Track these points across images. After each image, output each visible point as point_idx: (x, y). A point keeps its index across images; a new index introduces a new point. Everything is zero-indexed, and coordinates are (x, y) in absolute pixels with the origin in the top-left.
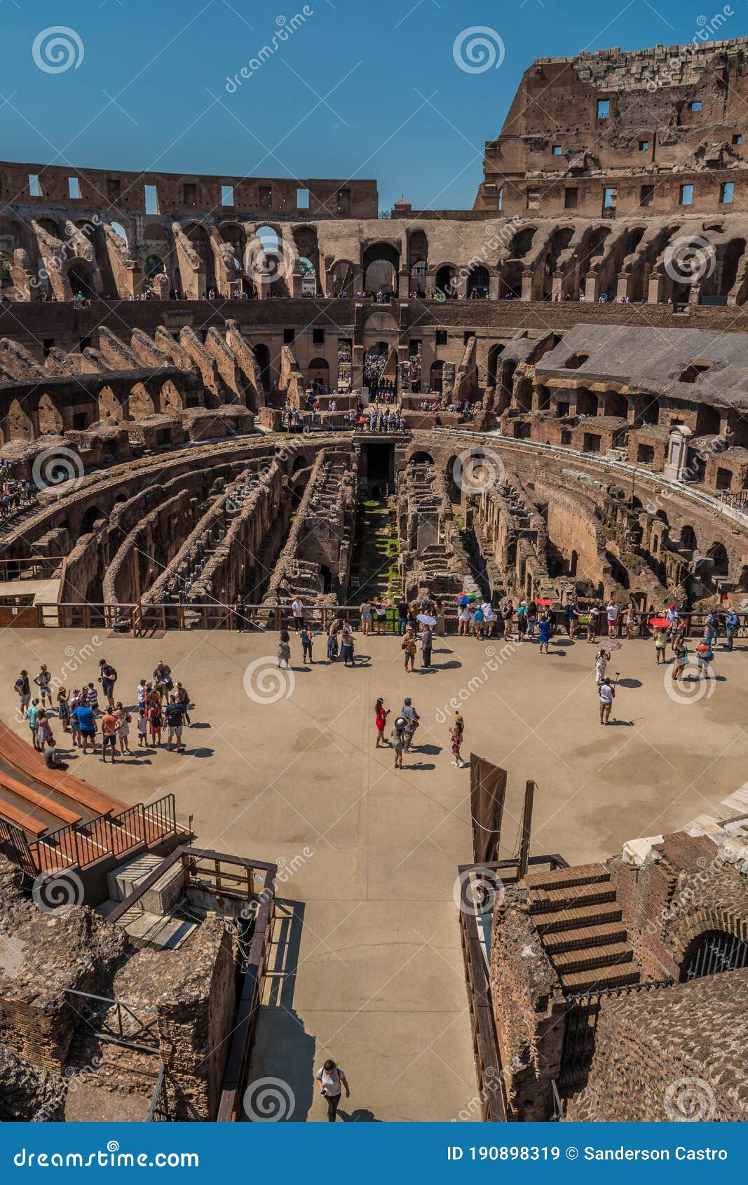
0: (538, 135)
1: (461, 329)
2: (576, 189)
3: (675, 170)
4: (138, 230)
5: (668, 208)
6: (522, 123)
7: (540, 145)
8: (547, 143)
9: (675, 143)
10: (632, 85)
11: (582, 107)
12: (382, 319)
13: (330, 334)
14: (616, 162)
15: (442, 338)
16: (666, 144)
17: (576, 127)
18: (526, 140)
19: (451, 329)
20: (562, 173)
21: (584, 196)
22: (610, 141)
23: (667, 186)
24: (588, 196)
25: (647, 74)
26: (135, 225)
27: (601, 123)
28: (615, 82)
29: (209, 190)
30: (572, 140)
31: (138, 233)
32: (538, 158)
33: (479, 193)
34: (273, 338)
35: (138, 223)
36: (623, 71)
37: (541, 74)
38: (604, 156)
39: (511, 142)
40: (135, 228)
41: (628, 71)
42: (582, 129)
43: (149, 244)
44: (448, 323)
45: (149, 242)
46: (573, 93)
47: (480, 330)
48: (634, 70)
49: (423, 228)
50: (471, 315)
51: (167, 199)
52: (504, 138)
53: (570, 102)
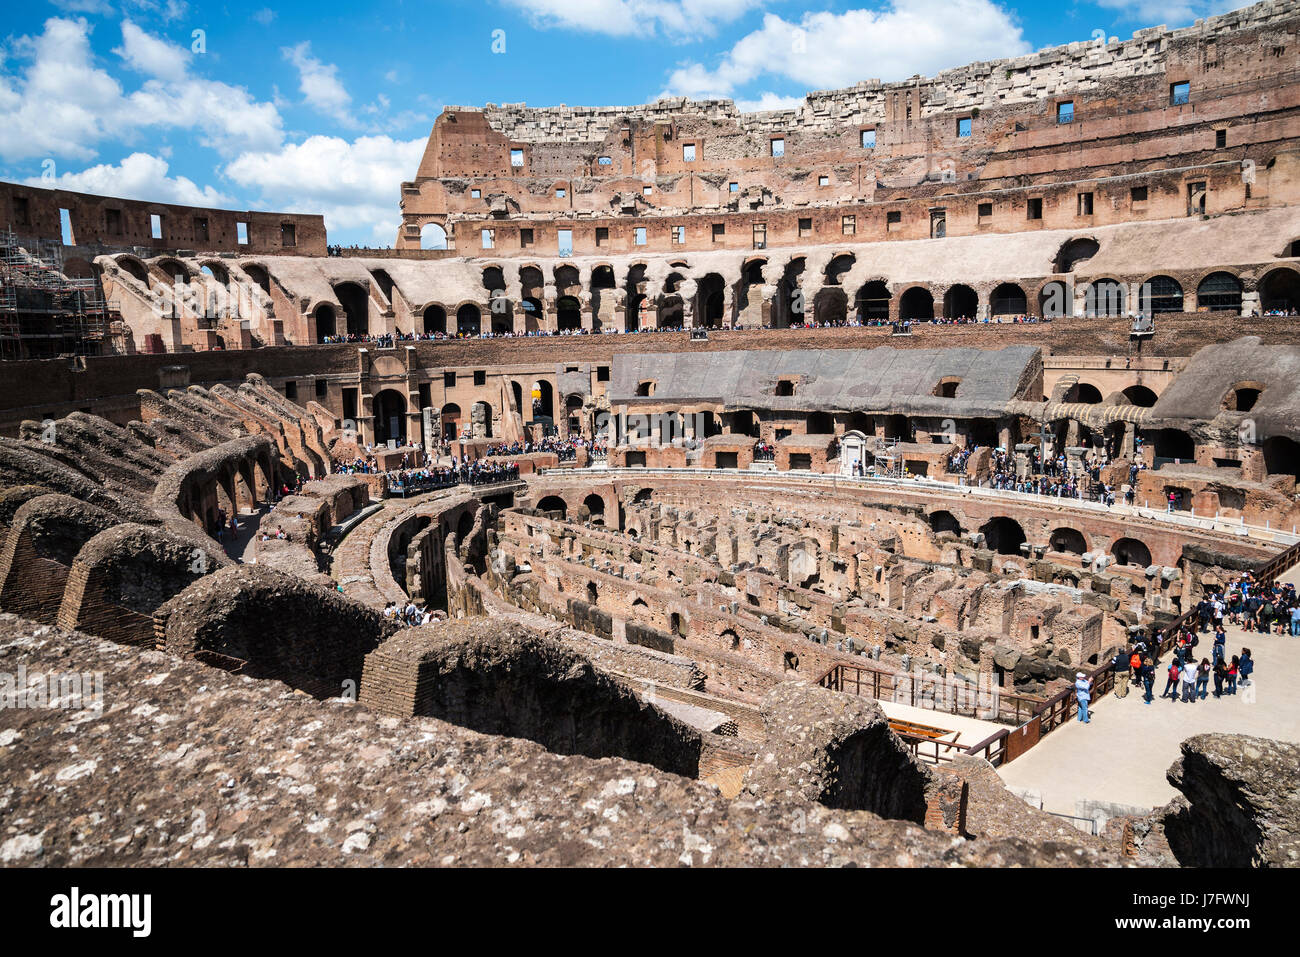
0: (457, 179)
1: (470, 369)
2: (531, 230)
3: (593, 215)
5: (624, 248)
6: (438, 165)
7: (460, 188)
8: (466, 187)
9: (590, 191)
10: (543, 139)
11: (498, 155)
12: (388, 364)
13: (334, 384)
14: (536, 207)
15: (450, 380)
16: (583, 192)
17: (493, 173)
18: (444, 183)
19: (459, 370)
20: (484, 216)
21: (539, 237)
22: (528, 187)
23: (621, 228)
24: (543, 237)
25: (555, 129)
27: (517, 170)
28: (524, 134)
29: (137, 219)
30: (492, 185)
32: (457, 199)
33: (401, 233)
36: (533, 125)
37: (453, 119)
38: (523, 200)
39: (429, 184)
41: (538, 125)
42: (499, 175)
44: (455, 364)
46: (487, 140)
47: (489, 369)
48: (543, 125)
49: (382, 267)
50: (479, 354)
52: (422, 179)
53: (485, 149)
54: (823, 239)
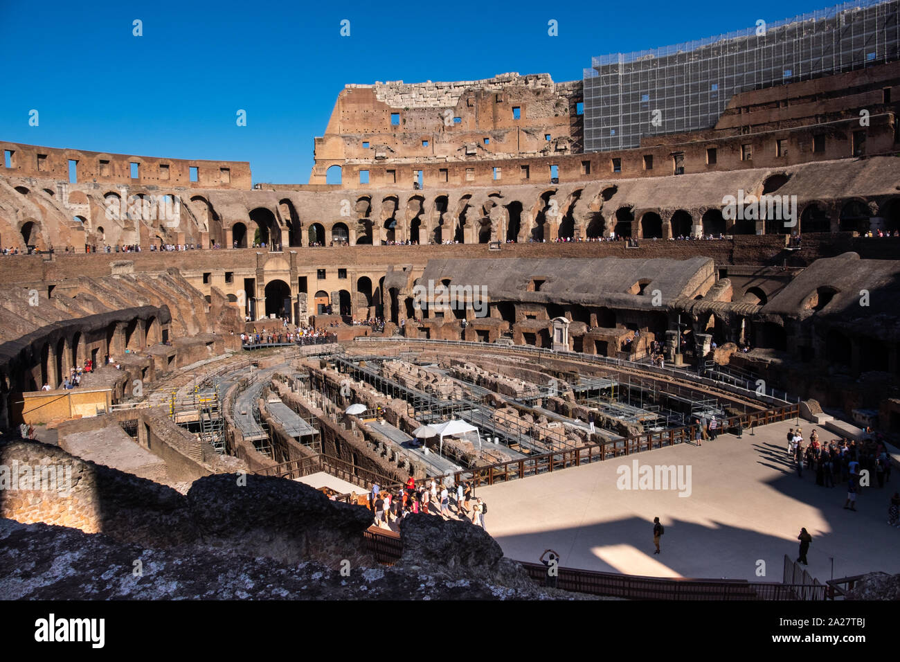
0: (352, 134)
1: (337, 267)
2: (393, 170)
4: (64, 196)
5: (459, 183)
6: (340, 126)
7: (354, 141)
8: (358, 140)
11: (381, 118)
12: (277, 263)
13: (238, 275)
14: (407, 154)
15: (322, 274)
18: (344, 137)
19: (329, 267)
21: (399, 175)
22: (402, 140)
23: (457, 169)
24: (403, 175)
25: (422, 98)
26: (62, 192)
27: (395, 127)
28: (402, 103)
29: (121, 166)
30: (376, 138)
31: (64, 198)
32: (353, 149)
34: (196, 280)
35: (64, 190)
36: (407, 96)
37: (351, 94)
38: (398, 149)
39: (334, 139)
40: (62, 195)
41: (410, 96)
42: (382, 131)
43: (72, 207)
44: (327, 263)
45: (73, 206)
46: (374, 108)
47: (351, 268)
48: (414, 96)
49: (289, 196)
50: (343, 257)
51: (87, 171)
52: (329, 135)
53: (373, 114)
54: (598, 176)
